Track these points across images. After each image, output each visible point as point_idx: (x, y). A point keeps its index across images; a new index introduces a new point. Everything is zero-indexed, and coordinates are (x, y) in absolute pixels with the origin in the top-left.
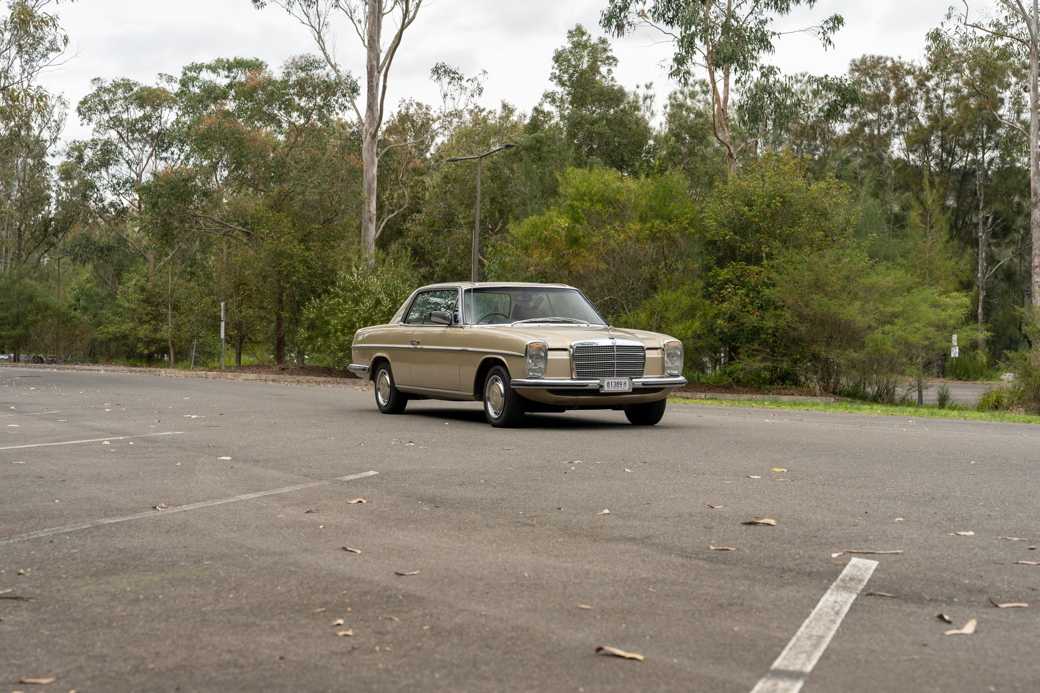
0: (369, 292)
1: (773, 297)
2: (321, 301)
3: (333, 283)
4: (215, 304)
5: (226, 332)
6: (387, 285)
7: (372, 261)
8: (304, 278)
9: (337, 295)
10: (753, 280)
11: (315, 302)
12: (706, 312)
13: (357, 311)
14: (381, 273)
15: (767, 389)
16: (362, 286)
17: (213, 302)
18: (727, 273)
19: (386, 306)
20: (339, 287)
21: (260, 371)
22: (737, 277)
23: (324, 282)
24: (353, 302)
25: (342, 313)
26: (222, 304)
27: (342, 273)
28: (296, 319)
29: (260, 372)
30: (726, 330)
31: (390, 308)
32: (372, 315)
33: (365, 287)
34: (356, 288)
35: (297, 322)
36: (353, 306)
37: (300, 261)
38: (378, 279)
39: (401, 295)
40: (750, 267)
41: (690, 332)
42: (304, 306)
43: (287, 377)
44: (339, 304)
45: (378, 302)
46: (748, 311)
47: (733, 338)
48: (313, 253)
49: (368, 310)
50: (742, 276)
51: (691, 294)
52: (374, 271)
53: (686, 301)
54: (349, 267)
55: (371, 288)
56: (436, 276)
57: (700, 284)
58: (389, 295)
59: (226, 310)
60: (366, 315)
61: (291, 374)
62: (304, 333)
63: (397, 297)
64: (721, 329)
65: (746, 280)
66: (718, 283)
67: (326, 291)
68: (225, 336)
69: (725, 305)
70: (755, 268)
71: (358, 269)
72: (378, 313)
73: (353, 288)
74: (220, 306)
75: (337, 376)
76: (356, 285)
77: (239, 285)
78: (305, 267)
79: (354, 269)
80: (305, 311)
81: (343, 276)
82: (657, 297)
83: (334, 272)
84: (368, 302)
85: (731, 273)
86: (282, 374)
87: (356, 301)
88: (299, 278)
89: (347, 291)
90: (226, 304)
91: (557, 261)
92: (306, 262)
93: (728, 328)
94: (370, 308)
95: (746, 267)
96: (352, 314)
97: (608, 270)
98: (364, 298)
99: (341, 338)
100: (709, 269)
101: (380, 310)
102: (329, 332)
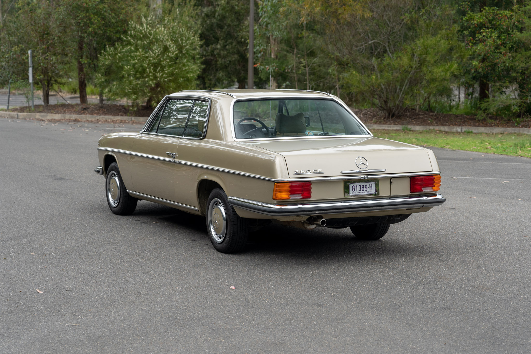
0: (157, 40)
1: (523, 40)
2: (116, 49)
3: (125, 32)
4: (23, 52)
5: (33, 77)
6: (174, 32)
7: (159, 12)
8: (99, 28)
9: (129, 43)
10: (505, 24)
11: (110, 50)
12: (462, 54)
13: (147, 57)
14: (168, 22)
15: (516, 122)
16: (150, 34)
17: (22, 50)
18: (480, 18)
19: (173, 53)
20: (131, 36)
21: (65, 111)
22: (489, 20)
23: (118, 32)
24: (143, 50)
25: (134, 60)
26: (29, 52)
27: (132, 23)
28: (94, 65)
29: (64, 113)
30: (480, 70)
31: (176, 54)
32: (161, 61)
33: (154, 36)
34: (145, 36)
35: (95, 68)
36: (143, 53)
37: (95, 14)
38: (165, 28)
39: (186, 41)
40: (502, 12)
41: (448, 74)
42: (100, 54)
43: (89, 117)
44: (131, 51)
45: (166, 49)
46: (501, 53)
47: (486, 76)
48: (106, 6)
49: (157, 57)
50: (494, 19)
51: (448, 38)
52: (161, 21)
53: (444, 45)
54: (139, 18)
55: (160, 37)
56: (217, 14)
57: (456, 27)
58: (176, 42)
59: (33, 57)
60: (156, 61)
61: (92, 113)
62: (101, 78)
63: (182, 43)
64: (476, 69)
65: (498, 23)
66: (472, 26)
67: (119, 39)
68: (33, 80)
69: (480, 46)
70: (507, 13)
71: (147, 20)
72: (166, 59)
73: (144, 36)
74: (28, 53)
75: (132, 115)
76: (146, 34)
77: (43, 35)
78: (99, 19)
79: (143, 19)
80: (101, 58)
81: (134, 26)
82: (418, 42)
83: (125, 22)
84: (157, 49)
85: (484, 18)
86: (83, 113)
87: (147, 48)
88: (94, 29)
89: (138, 40)
90: (33, 52)
91: (326, 9)
92: (101, 14)
93: (482, 68)
94: (158, 55)
95: (498, 12)
96: (143, 60)
97: (373, 18)
98: (153, 46)
99: (134, 82)
100: (464, 13)
101: (168, 56)
102: (123, 77)
